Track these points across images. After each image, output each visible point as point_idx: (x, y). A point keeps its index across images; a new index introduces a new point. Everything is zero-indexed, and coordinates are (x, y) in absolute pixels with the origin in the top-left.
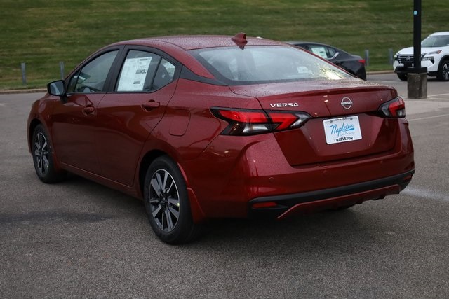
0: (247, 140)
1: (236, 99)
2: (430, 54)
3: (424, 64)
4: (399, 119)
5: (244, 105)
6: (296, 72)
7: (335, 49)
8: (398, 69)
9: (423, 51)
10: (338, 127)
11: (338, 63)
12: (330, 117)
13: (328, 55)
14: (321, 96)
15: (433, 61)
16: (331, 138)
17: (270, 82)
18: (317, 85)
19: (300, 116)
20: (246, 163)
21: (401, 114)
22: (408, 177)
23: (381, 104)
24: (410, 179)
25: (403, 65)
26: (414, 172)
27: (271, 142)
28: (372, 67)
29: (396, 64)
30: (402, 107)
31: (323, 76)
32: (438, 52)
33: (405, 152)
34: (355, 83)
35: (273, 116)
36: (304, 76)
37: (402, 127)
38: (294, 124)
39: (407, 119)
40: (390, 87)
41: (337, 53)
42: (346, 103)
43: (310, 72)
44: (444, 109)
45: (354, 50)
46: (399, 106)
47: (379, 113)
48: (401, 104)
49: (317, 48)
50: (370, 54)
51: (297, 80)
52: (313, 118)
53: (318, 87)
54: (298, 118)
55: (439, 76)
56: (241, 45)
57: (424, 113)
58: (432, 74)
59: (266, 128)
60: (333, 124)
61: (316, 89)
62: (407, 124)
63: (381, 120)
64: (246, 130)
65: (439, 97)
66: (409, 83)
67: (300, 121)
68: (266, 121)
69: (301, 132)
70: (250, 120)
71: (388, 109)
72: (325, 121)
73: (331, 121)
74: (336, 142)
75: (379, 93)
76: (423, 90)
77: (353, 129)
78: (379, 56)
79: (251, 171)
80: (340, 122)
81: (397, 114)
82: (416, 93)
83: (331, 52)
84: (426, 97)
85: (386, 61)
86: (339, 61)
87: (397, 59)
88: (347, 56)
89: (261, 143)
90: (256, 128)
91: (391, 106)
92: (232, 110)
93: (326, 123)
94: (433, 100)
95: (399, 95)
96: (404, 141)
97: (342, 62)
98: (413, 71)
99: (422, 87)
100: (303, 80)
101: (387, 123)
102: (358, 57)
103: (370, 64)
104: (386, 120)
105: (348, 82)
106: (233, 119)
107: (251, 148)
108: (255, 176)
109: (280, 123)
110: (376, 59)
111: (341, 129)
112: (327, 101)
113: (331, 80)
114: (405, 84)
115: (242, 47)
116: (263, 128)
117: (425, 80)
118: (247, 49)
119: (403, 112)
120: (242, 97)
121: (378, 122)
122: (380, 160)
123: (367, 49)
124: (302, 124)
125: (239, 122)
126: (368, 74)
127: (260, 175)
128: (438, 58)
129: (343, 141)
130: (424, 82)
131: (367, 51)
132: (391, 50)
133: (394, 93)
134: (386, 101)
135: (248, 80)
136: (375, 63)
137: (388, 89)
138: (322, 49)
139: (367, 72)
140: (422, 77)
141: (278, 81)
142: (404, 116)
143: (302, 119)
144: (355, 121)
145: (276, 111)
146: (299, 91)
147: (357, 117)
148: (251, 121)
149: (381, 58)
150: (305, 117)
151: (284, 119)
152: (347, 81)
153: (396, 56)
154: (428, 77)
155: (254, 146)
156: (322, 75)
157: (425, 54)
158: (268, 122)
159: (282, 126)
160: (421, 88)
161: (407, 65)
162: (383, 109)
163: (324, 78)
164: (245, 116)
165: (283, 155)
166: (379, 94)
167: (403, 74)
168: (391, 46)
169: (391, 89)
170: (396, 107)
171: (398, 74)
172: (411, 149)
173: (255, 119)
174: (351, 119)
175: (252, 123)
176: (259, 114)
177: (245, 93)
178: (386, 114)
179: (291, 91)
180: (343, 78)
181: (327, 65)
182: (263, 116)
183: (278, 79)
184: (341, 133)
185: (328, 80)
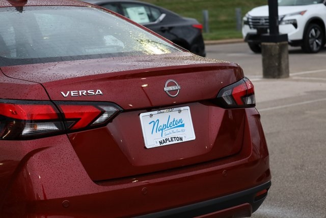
0: (28, 146)
1: (11, 86)
2: (292, 15)
3: (284, 29)
4: (247, 110)
5: (22, 94)
6: (101, 43)
7: (159, 9)
8: (250, 37)
9: (282, 11)
10: (161, 124)
11: (162, 31)
12: (149, 109)
13: (151, 17)
14: (138, 79)
15: (295, 25)
16: (152, 140)
17: (61, 59)
18: (129, 63)
19: (105, 108)
20: (29, 180)
21: (249, 102)
22: (263, 192)
23: (221, 89)
24: (265, 194)
25: (254, 31)
26: (270, 184)
27: (64, 148)
28: (214, 34)
29: (246, 30)
30: (250, 93)
31: (138, 49)
32: (302, 13)
33: (258, 156)
34: (183, 59)
35: (66, 110)
36: (110, 51)
37: (251, 120)
38: (98, 121)
39: (259, 109)
40: (234, 64)
41: (163, 16)
42: (171, 88)
43: (121, 44)
44: (312, 92)
45: (187, 10)
46: (247, 91)
47: (218, 102)
48: (249, 87)
49: (134, 9)
50: (211, 16)
51: (100, 56)
52: (125, 111)
53: (129, 66)
54: (103, 112)
55: (304, 46)
56: (18, 5)
57: (286, 99)
58: (295, 43)
59: (55, 128)
60: (154, 118)
61: (128, 69)
62: (258, 116)
63: (222, 111)
64: (26, 131)
65: (305, 75)
66: (264, 55)
67: (105, 116)
68: (56, 117)
69: (107, 132)
70: (32, 115)
71: (231, 96)
72: (142, 115)
73: (151, 115)
74: (159, 145)
75: (218, 73)
76: (283, 66)
77: (183, 126)
78: (223, 18)
79: (36, 191)
80: (163, 117)
81: (244, 102)
82: (274, 70)
83: (154, 13)
84: (288, 76)
85: (233, 26)
86: (166, 26)
87: (247, 23)
88: (177, 19)
89: (48, 150)
90: (41, 127)
91: (235, 92)
92: (5, 102)
93: (144, 118)
94: (297, 80)
95: (245, 76)
96: (255, 140)
97: (171, 28)
98: (268, 39)
99: (282, 62)
100: (109, 55)
101: (230, 115)
102: (192, 21)
103: (211, 30)
104: (230, 111)
105: (174, 58)
106: (9, 115)
107: (35, 158)
108: (42, 198)
109: (77, 120)
110: (220, 22)
111: (165, 126)
112: (145, 86)
113: (150, 55)
114: (258, 59)
115: (20, 9)
116: (52, 127)
117: (286, 52)
118: (27, 12)
119: (252, 99)
120: (19, 82)
121: (217, 115)
122: (222, 170)
123: (206, 8)
124: (109, 120)
125: (16, 120)
126: (208, 44)
127: (49, 197)
128: (302, 21)
129: (168, 143)
130: (285, 54)
131: (206, 12)
132: (238, 10)
133: (238, 73)
134: (227, 84)
135: (28, 57)
136: (218, 29)
137: (231, 67)
138: (142, 9)
139: (205, 42)
140: (282, 48)
141: (72, 58)
142: (253, 105)
143: (108, 113)
144: (185, 114)
145: (70, 101)
146: (103, 72)
147: (188, 108)
148: (34, 118)
149: (226, 22)
150: (112, 109)
151: (82, 114)
152: (172, 56)
153: (245, 19)
154: (290, 48)
155: (38, 154)
156: (136, 48)
157: (284, 16)
158: (59, 118)
159: (79, 124)
160: (280, 64)
161: (261, 30)
162: (224, 95)
163: (140, 52)
164: (24, 111)
165: (82, 167)
166: (217, 75)
167: (256, 43)
168: (239, 5)
169: (234, 67)
170: (241, 92)
171: (250, 44)
172: (265, 152)
173: (39, 115)
174: (180, 111)
175: (35, 121)
176: (45, 107)
177: (24, 77)
178: (229, 103)
179: (91, 73)
180: (167, 52)
181: (145, 35)
182: (51, 110)
183: (72, 54)
184: (166, 131)
185: (145, 56)
